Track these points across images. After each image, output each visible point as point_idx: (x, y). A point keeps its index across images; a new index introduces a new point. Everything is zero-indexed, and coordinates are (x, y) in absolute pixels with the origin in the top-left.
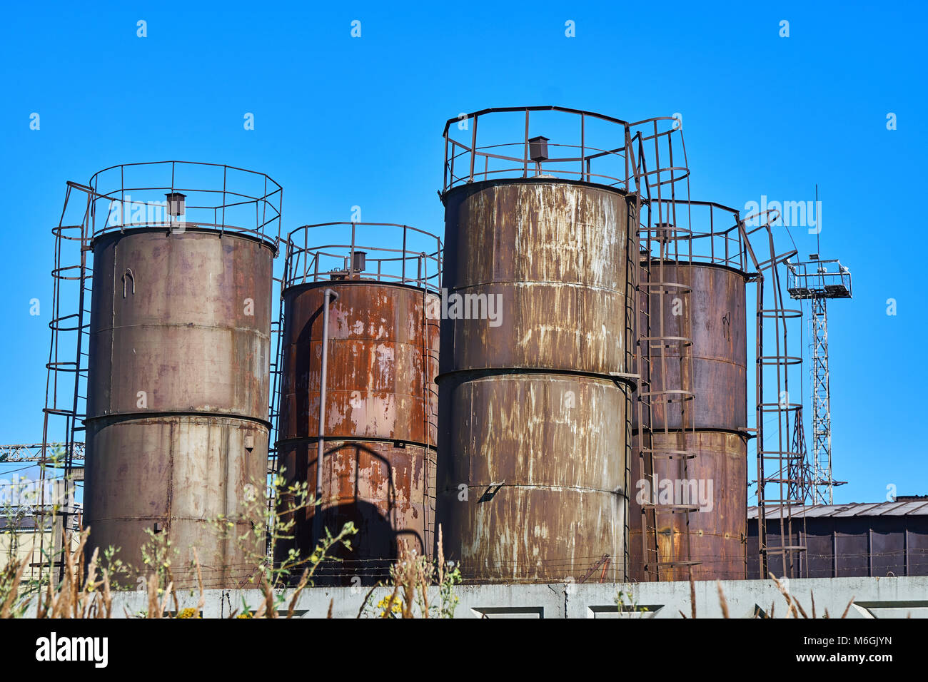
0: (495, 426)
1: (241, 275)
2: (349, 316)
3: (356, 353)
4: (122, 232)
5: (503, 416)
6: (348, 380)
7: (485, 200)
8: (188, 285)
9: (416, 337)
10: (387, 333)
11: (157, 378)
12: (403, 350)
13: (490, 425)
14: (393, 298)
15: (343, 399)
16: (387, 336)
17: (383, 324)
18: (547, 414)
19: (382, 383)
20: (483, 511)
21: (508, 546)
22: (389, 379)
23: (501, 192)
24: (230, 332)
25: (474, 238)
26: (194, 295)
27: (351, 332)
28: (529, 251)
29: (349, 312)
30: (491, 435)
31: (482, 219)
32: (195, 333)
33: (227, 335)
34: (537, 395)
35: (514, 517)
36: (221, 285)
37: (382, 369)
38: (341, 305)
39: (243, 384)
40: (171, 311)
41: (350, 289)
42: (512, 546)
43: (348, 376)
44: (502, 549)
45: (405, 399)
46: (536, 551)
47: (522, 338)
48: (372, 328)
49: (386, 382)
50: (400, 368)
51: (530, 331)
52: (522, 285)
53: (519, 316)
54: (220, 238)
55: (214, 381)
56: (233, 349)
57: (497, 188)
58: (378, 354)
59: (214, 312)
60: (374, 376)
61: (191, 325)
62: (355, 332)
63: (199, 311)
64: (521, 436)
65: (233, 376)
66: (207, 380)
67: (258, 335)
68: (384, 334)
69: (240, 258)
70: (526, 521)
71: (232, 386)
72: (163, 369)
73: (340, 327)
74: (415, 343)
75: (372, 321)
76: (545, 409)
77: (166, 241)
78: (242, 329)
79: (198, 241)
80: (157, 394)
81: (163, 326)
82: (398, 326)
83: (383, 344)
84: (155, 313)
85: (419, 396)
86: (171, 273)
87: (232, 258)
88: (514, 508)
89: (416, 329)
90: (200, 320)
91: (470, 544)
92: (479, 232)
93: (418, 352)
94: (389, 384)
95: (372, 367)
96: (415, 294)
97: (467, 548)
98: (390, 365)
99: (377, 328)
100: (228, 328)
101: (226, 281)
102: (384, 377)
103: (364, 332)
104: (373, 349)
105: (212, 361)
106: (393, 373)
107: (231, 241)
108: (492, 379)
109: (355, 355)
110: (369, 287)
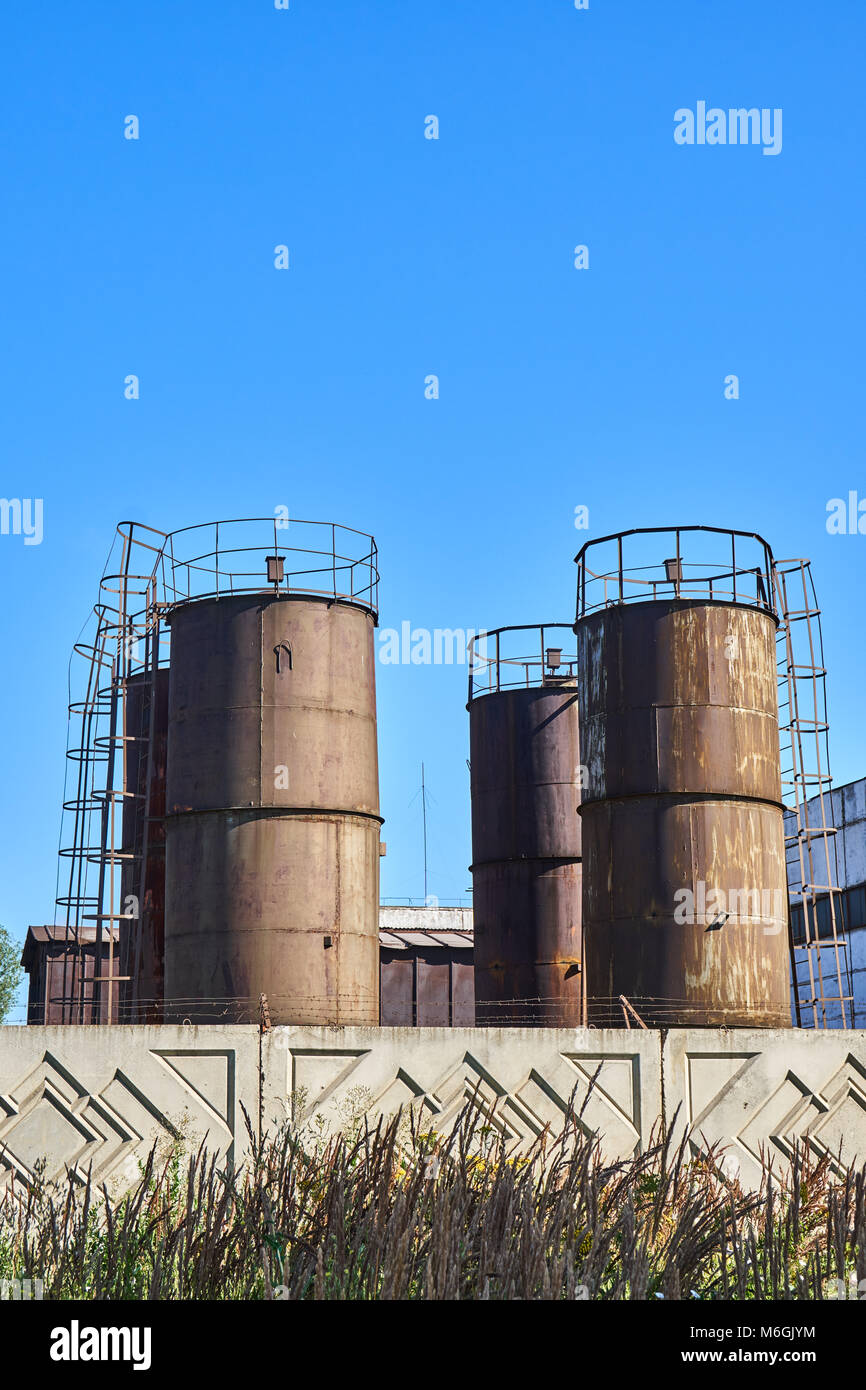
0: (719, 851)
5: (728, 843)
7: (694, 619)
11: (322, 770)
13: (715, 852)
18: (763, 846)
20: (712, 940)
21: (740, 977)
23: (713, 614)
25: (682, 656)
28: (741, 677)
30: (717, 862)
31: (692, 638)
34: (755, 824)
35: (744, 947)
36: (368, 671)
40: (334, 695)
42: (744, 977)
44: (735, 981)
46: (764, 983)
47: (739, 766)
51: (746, 759)
52: (737, 710)
53: (736, 742)
54: (366, 617)
57: (708, 608)
63: (356, 697)
64: (745, 865)
70: (755, 952)
72: (328, 760)
76: (762, 839)
77: (327, 614)
79: (353, 618)
80: (322, 788)
81: (326, 710)
84: (318, 695)
88: (743, 938)
91: (698, 973)
92: (689, 651)
97: (694, 978)
108: (714, 804)
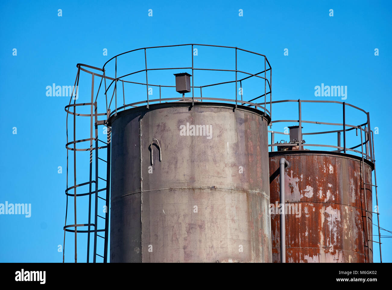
1: (251, 144)
2: (300, 182)
3: (307, 214)
4: (148, 107)
6: (301, 238)
8: (209, 152)
9: (356, 200)
10: (333, 196)
11: (186, 236)
12: (347, 212)
14: (337, 166)
15: (299, 255)
16: (334, 199)
17: (329, 188)
19: (332, 240)
22: (337, 238)
24: (245, 194)
26: (215, 161)
27: (302, 196)
29: (299, 178)
32: (217, 195)
33: (242, 197)
36: (236, 153)
37: (330, 228)
38: (292, 172)
39: (257, 240)
40: (196, 176)
41: (300, 158)
43: (301, 235)
45: (351, 255)
48: (321, 192)
49: (335, 240)
50: (346, 227)
54: (234, 111)
55: (234, 238)
56: (248, 209)
58: (327, 215)
59: (232, 176)
60: (324, 235)
61: (213, 188)
62: (306, 195)
63: (220, 175)
65: (249, 233)
66: (229, 236)
67: (265, 197)
68: (331, 197)
69: (250, 130)
71: (249, 241)
72: (191, 228)
73: (292, 191)
74: (355, 205)
75: (320, 186)
77: (189, 115)
78: (254, 191)
79: (216, 114)
80: (186, 250)
81: (189, 189)
82: (342, 191)
83: (330, 207)
84: (182, 178)
85: (362, 252)
86: (194, 142)
87: (243, 129)
89: (356, 193)
90: (221, 183)
93: (358, 213)
94: (337, 241)
95: (322, 226)
96: (354, 162)
98: (338, 225)
99: (325, 192)
100: (244, 191)
101: (240, 149)
102: (333, 235)
103: (314, 195)
104: (322, 211)
105: (233, 220)
106: (340, 231)
107: (242, 114)
109: (307, 216)
110: (316, 156)
